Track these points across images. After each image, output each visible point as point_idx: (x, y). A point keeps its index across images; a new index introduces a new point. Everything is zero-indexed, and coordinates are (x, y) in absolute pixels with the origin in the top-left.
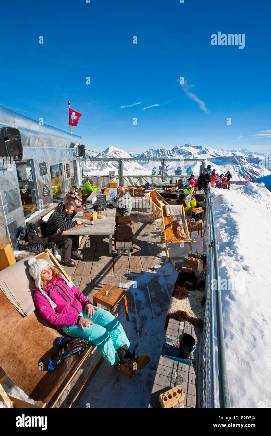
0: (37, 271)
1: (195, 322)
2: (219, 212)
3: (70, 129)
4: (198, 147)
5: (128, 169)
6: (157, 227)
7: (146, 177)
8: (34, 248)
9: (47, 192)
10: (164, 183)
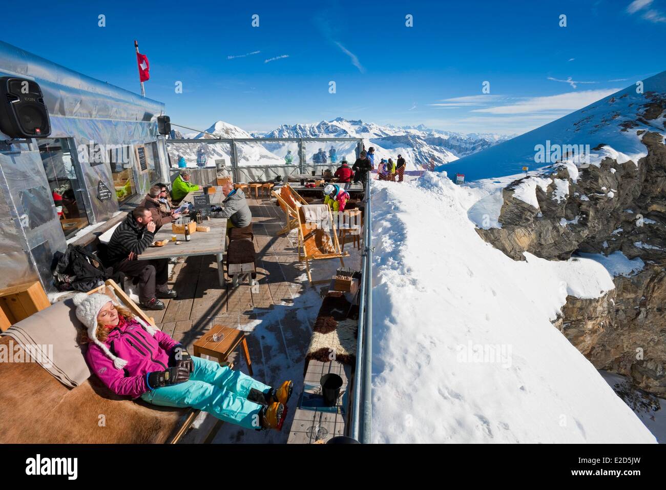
0: (91, 312)
1: (346, 359)
2: (381, 212)
3: (142, 90)
4: (356, 122)
5: (249, 158)
6: (294, 241)
7: (276, 167)
8: (87, 285)
9: (105, 194)
10: (304, 175)
